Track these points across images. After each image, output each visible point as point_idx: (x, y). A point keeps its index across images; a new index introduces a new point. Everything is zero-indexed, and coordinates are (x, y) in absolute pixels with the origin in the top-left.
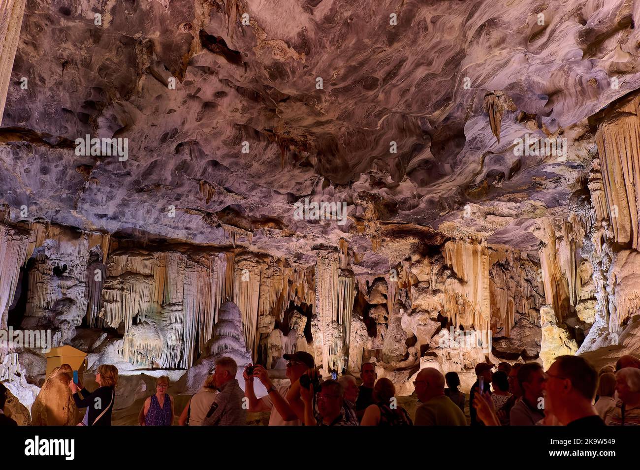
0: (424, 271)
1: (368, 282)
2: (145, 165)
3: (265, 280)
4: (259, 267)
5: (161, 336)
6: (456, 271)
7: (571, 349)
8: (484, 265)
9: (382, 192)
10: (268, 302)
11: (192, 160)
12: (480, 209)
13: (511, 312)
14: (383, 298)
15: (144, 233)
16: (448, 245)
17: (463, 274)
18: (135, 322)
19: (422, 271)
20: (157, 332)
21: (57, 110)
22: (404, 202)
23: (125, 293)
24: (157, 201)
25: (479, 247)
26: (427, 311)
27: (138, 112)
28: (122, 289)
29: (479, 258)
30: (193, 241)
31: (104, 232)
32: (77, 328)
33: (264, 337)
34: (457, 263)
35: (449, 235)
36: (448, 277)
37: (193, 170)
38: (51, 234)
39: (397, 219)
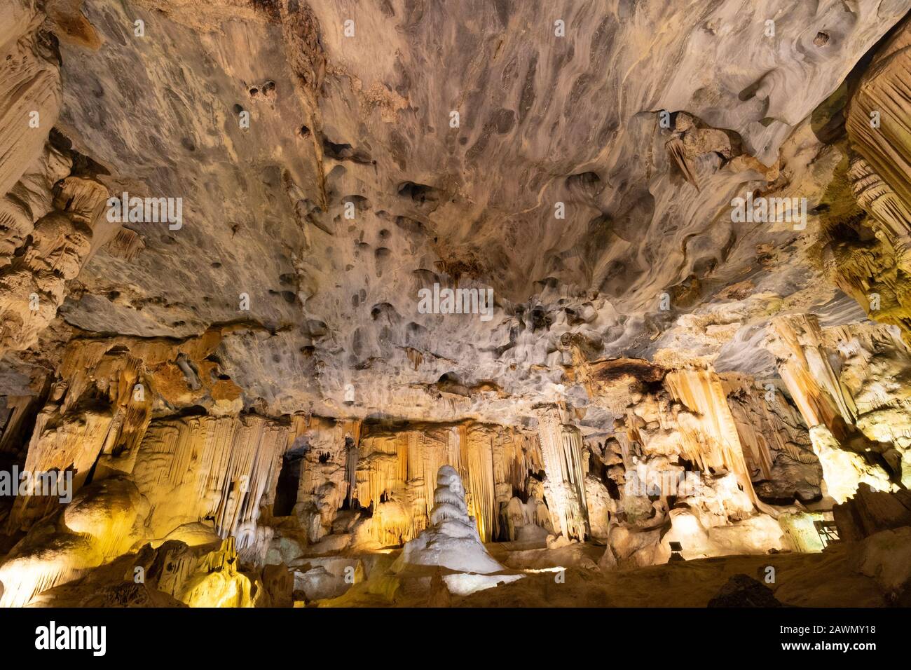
0: (650, 410)
1: (600, 445)
2: (350, 336)
3: (496, 448)
4: (489, 436)
5: (406, 513)
6: (686, 403)
8: (718, 393)
9: (582, 329)
10: (503, 470)
11: (391, 325)
12: (696, 322)
13: (765, 449)
14: (618, 457)
15: (388, 417)
16: (669, 377)
17: (697, 407)
18: (383, 499)
19: (647, 411)
20: (402, 508)
21: (265, 294)
22: (607, 333)
23: (372, 472)
24: (380, 378)
25: (707, 374)
26: (663, 456)
27: (318, 272)
28: (369, 469)
29: (710, 386)
30: (429, 419)
31: (355, 419)
32: (339, 510)
33: (502, 506)
34: (684, 392)
35: (667, 366)
36: (679, 412)
37: (396, 337)
38: (313, 425)
39: (604, 356)
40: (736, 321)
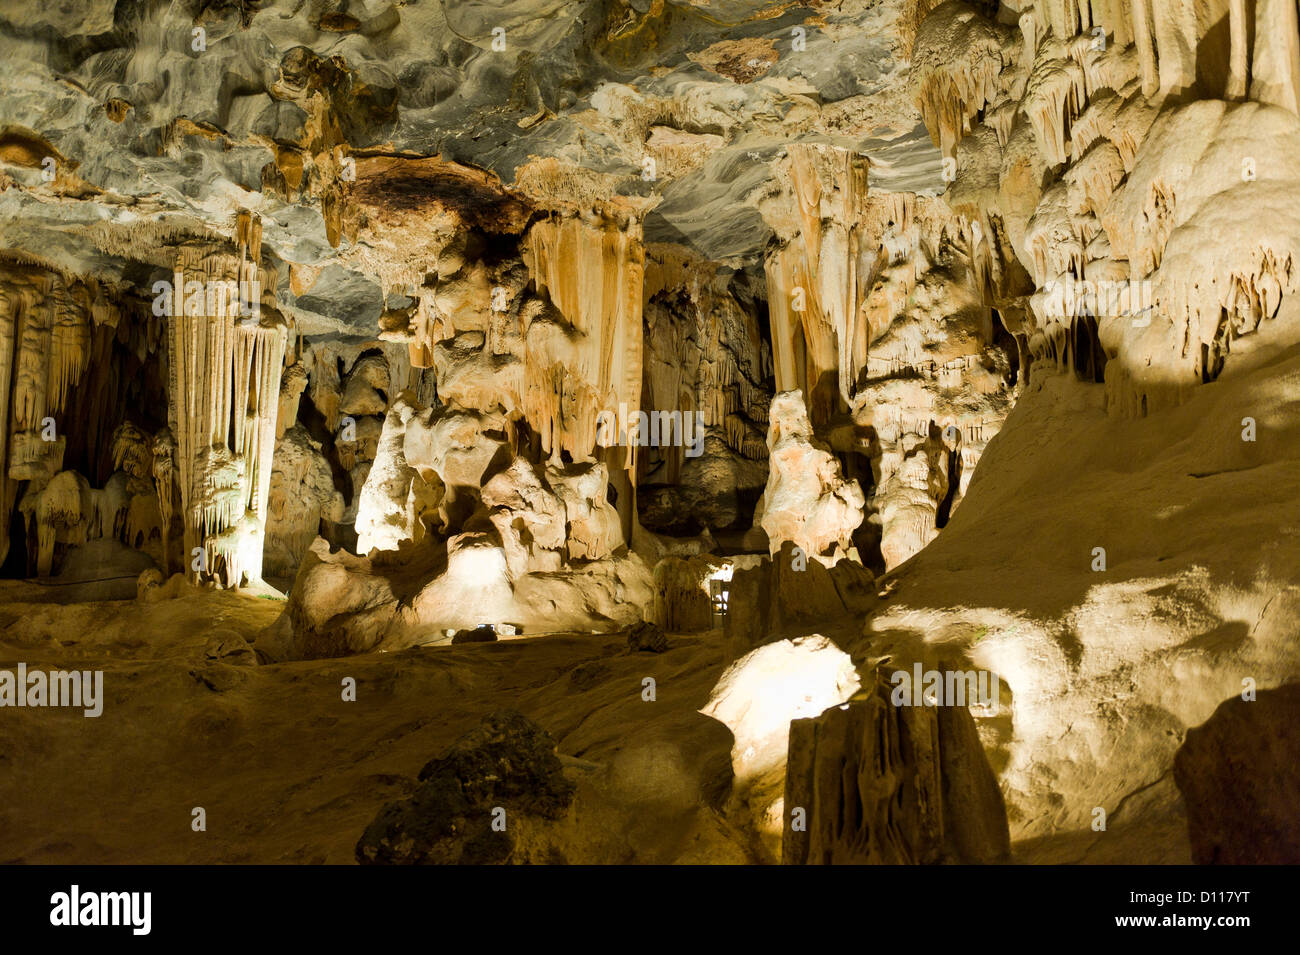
0: (471, 304)
1: (340, 363)
4: (13, 296)
6: (556, 301)
7: (845, 502)
8: (632, 288)
10: (44, 397)
12: (633, 110)
14: (376, 398)
16: (539, 230)
17: (577, 313)
19: (467, 303)
22: (412, 80)
25: (622, 240)
26: (474, 413)
34: (561, 280)
35: (542, 199)
36: (537, 319)
39: (394, 142)
40: (716, 130)
